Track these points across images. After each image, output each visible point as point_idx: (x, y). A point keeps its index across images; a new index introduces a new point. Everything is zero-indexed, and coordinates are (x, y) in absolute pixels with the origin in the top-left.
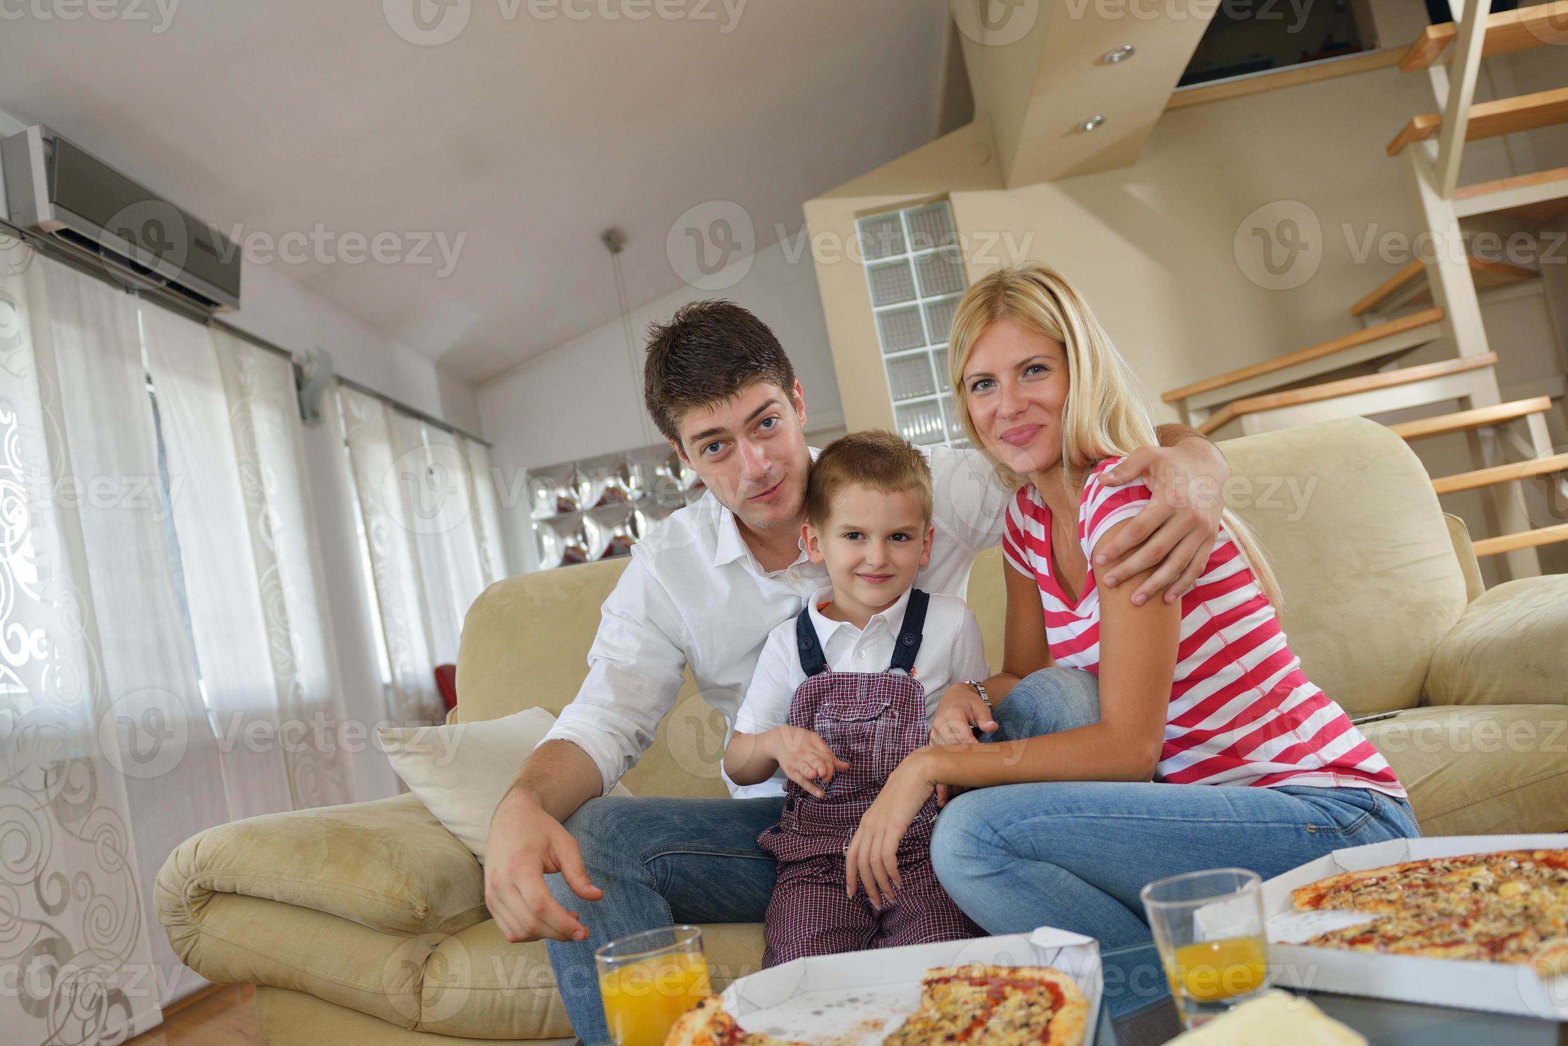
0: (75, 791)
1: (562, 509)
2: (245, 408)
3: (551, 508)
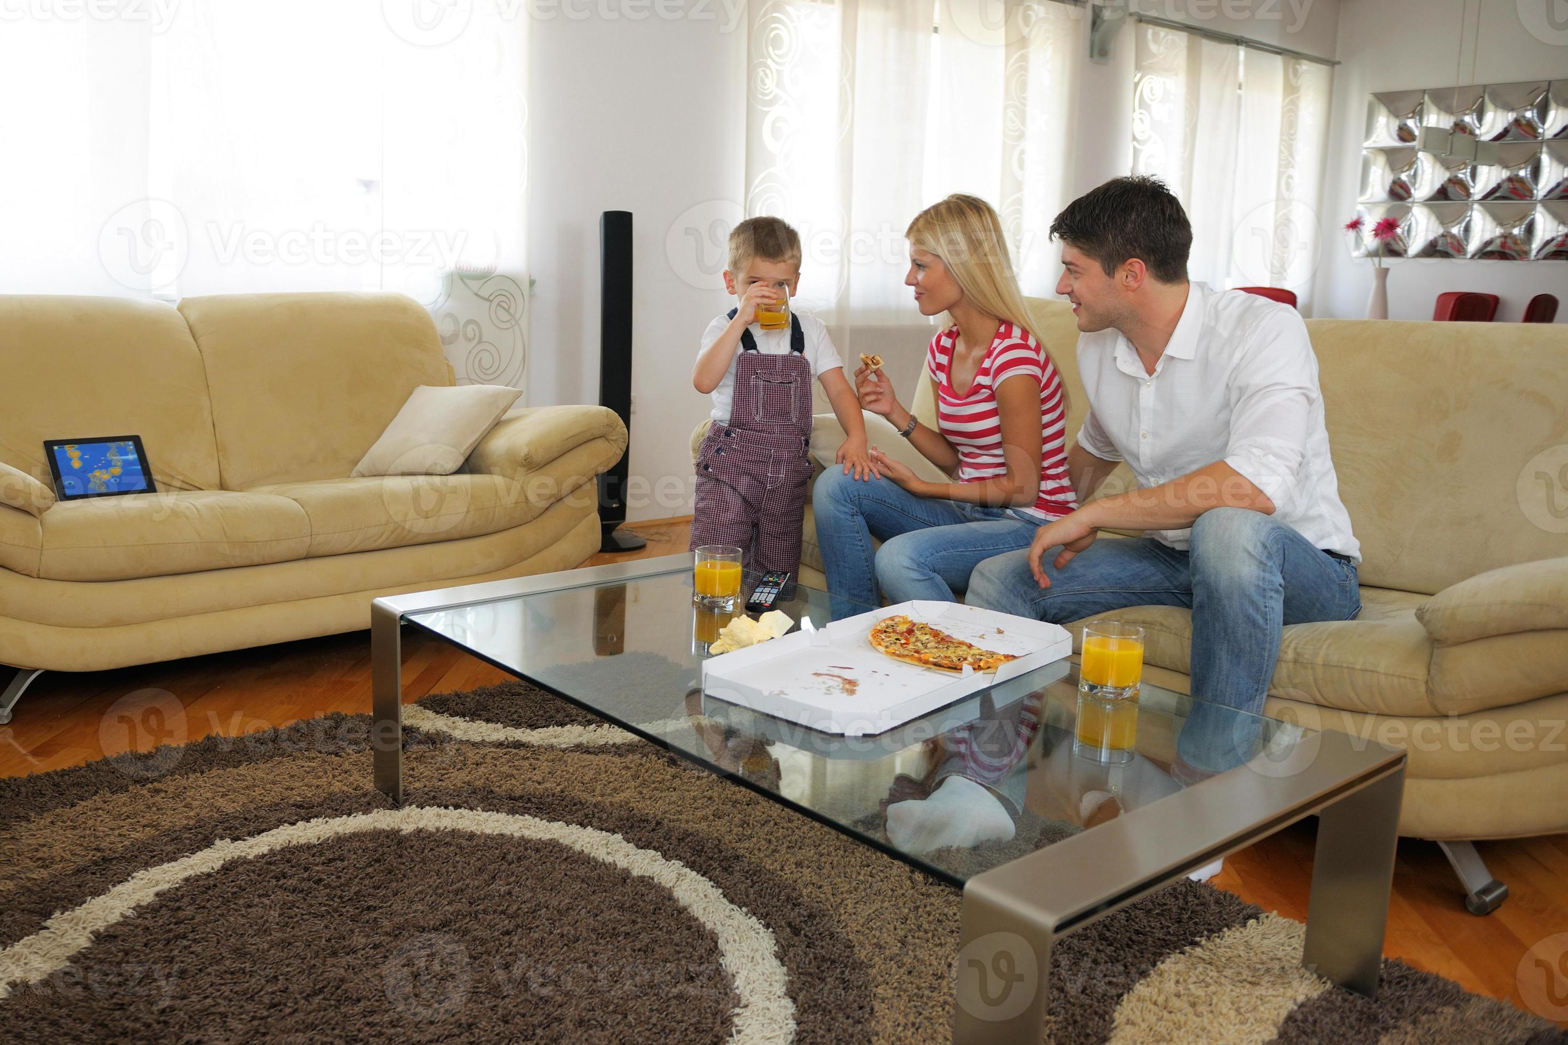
1: (1402, 139)
2: (1024, 58)
3: (1391, 137)
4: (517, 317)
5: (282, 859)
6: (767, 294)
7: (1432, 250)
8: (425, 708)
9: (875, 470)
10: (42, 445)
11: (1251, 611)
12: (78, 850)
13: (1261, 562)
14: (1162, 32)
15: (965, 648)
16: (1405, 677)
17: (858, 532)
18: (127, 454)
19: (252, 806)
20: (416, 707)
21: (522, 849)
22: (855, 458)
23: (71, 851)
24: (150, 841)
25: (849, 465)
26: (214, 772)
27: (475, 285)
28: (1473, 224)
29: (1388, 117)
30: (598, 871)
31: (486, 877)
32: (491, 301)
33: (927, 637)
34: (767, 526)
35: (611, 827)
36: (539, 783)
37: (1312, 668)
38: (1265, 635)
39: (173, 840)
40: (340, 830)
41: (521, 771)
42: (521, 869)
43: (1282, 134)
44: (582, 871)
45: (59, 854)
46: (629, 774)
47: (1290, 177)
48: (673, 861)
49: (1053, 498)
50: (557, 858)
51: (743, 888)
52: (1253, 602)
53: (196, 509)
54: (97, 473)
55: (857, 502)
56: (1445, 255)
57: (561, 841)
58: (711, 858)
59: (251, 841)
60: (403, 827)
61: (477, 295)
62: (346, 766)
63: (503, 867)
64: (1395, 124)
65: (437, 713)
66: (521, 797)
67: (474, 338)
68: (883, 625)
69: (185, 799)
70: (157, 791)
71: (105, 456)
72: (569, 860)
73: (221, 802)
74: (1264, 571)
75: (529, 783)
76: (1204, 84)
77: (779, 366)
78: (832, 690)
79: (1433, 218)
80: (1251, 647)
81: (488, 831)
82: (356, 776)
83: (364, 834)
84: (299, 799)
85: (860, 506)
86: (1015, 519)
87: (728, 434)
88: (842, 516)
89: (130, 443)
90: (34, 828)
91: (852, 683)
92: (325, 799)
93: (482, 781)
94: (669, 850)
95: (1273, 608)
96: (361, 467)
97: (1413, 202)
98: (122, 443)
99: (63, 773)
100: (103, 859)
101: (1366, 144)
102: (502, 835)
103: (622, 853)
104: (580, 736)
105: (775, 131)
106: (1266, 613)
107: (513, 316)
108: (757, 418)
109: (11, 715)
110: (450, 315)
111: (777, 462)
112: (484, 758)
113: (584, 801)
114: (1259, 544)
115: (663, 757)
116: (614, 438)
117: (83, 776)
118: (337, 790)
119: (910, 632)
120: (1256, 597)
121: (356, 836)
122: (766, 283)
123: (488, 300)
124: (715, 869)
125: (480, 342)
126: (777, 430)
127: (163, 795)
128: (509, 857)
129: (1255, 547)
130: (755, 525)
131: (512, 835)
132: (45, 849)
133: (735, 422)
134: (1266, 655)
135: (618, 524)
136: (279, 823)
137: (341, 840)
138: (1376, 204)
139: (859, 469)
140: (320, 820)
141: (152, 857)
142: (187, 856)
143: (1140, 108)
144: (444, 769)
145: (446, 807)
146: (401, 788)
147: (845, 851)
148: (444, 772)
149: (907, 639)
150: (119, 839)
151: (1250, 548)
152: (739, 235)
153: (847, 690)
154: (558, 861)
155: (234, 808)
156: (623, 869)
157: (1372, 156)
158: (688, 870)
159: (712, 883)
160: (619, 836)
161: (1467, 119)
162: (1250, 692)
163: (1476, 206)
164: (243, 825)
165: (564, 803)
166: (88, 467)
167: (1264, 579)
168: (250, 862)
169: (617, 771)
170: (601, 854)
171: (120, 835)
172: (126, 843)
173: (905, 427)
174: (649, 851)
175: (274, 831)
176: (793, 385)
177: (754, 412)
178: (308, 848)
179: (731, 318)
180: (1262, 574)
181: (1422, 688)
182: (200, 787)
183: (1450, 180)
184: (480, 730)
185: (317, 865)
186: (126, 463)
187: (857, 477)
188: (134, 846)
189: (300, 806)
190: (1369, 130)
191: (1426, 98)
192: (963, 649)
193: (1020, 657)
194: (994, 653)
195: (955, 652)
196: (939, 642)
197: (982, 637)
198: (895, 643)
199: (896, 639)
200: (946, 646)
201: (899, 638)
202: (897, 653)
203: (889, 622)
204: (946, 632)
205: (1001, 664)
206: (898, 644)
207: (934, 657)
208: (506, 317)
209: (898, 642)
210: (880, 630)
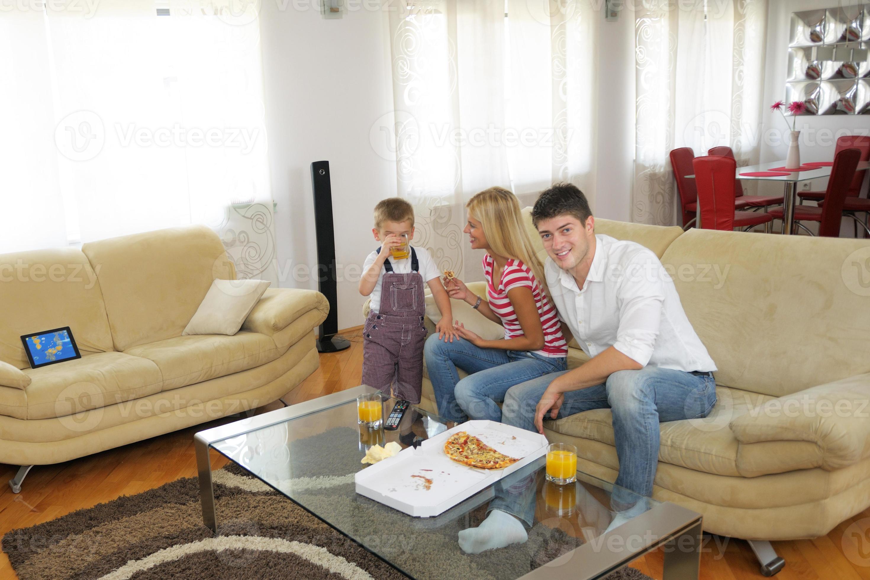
0: (442, 218)
1: (813, 40)
2: (563, 27)
3: (806, 39)
4: (268, 226)
5: (160, 570)
6: (395, 241)
7: (834, 110)
8: (229, 471)
9: (457, 335)
10: (20, 338)
11: (638, 426)
12: (63, 570)
13: (640, 401)
15: (492, 453)
17: (449, 370)
18: (64, 339)
19: (144, 539)
20: (224, 471)
21: (276, 559)
22: (445, 330)
23: (60, 571)
24: (97, 563)
25: (442, 334)
26: (125, 519)
27: (243, 212)
28: (859, 92)
29: (804, 27)
30: (314, 571)
31: (259, 576)
32: (252, 219)
33: (474, 446)
34: (403, 364)
35: (321, 544)
36: (286, 518)
38: (647, 437)
39: (107, 562)
40: (188, 552)
41: (277, 511)
42: (276, 571)
43: (734, 45)
44: (306, 571)
45: (54, 573)
46: (332, 508)
47: (741, 71)
48: (351, 563)
49: (552, 345)
50: (294, 564)
51: (384, 578)
52: (638, 421)
53: (103, 374)
54: (50, 351)
55: (447, 354)
56: (843, 113)
57: (296, 553)
58: (371, 560)
59: (145, 560)
60: (218, 548)
61: (244, 216)
62: (189, 512)
63: (267, 571)
64: (808, 31)
65: (235, 474)
66: (277, 527)
67: (244, 241)
68: (453, 438)
69: (111, 536)
70: (98, 532)
71: (53, 340)
72: (300, 564)
73: (129, 537)
74: (643, 405)
75: (281, 518)
76: (680, 22)
77: (405, 279)
78: (419, 486)
79: (834, 89)
80: (640, 443)
81: (260, 549)
82: (195, 517)
83: (200, 554)
84: (167, 533)
85: (449, 355)
86: (532, 358)
87: (379, 318)
88: (440, 362)
89: (65, 331)
90: (41, 558)
91: (429, 481)
92: (180, 532)
93: (257, 518)
94: (349, 556)
95: (650, 423)
96: (187, 329)
97: (821, 81)
98: (61, 332)
99: (50, 524)
100: (75, 574)
101: (790, 45)
102: (267, 551)
103: (326, 559)
104: (308, 484)
105: (410, 96)
106: (646, 426)
107: (265, 226)
108: (394, 309)
109: (21, 488)
110: (231, 231)
111: (407, 331)
112: (258, 502)
113: (308, 528)
114: (638, 391)
115: (350, 496)
116: (321, 308)
117: (61, 526)
118: (185, 527)
119: (466, 442)
120: (639, 419)
121: (196, 555)
122: (394, 235)
123: (250, 218)
124: (372, 566)
125: (248, 242)
126: (405, 314)
127: (100, 534)
128: (271, 564)
129: (636, 393)
130: (397, 364)
131: (272, 551)
132: (47, 570)
133: (383, 311)
134: (649, 446)
135: (333, 336)
136: (158, 548)
137: (188, 557)
138: (799, 82)
139: (447, 336)
140: (178, 546)
141: (99, 571)
142: (115, 570)
143: (639, 45)
144: (239, 511)
145: (239, 535)
146: (216, 524)
147: (438, 551)
148: (239, 513)
149: (463, 448)
150: (81, 562)
152: (379, 209)
153: (426, 487)
154: (294, 565)
155: (135, 540)
156: (326, 569)
157: (794, 53)
158: (358, 568)
159: (370, 575)
160: (325, 549)
161: (854, 25)
162: (643, 465)
163: (860, 81)
164: (140, 551)
165: (298, 530)
166: (45, 347)
167: (643, 409)
168: (146, 572)
169: (326, 507)
170: (315, 561)
171: (82, 560)
172: (85, 564)
173: (474, 303)
174: (340, 557)
175: (156, 554)
176: (413, 290)
177: (392, 305)
178: (173, 563)
179: (378, 253)
180: (641, 406)
182: (118, 528)
183: (843, 65)
184: (257, 484)
185: (177, 573)
186: (64, 344)
187: (446, 341)
188: (89, 565)
189: (167, 538)
190: (792, 37)
191: (827, 14)
192: (491, 454)
193: (518, 460)
194: (506, 456)
195: (486, 457)
196: (479, 450)
197: (503, 443)
198: (457, 451)
199: (458, 449)
200: (482, 453)
201: (459, 447)
202: (457, 458)
203: (456, 436)
204: (484, 441)
205: (507, 465)
206: (458, 452)
207: (475, 461)
208: (262, 226)
209: (458, 451)
210: (450, 442)
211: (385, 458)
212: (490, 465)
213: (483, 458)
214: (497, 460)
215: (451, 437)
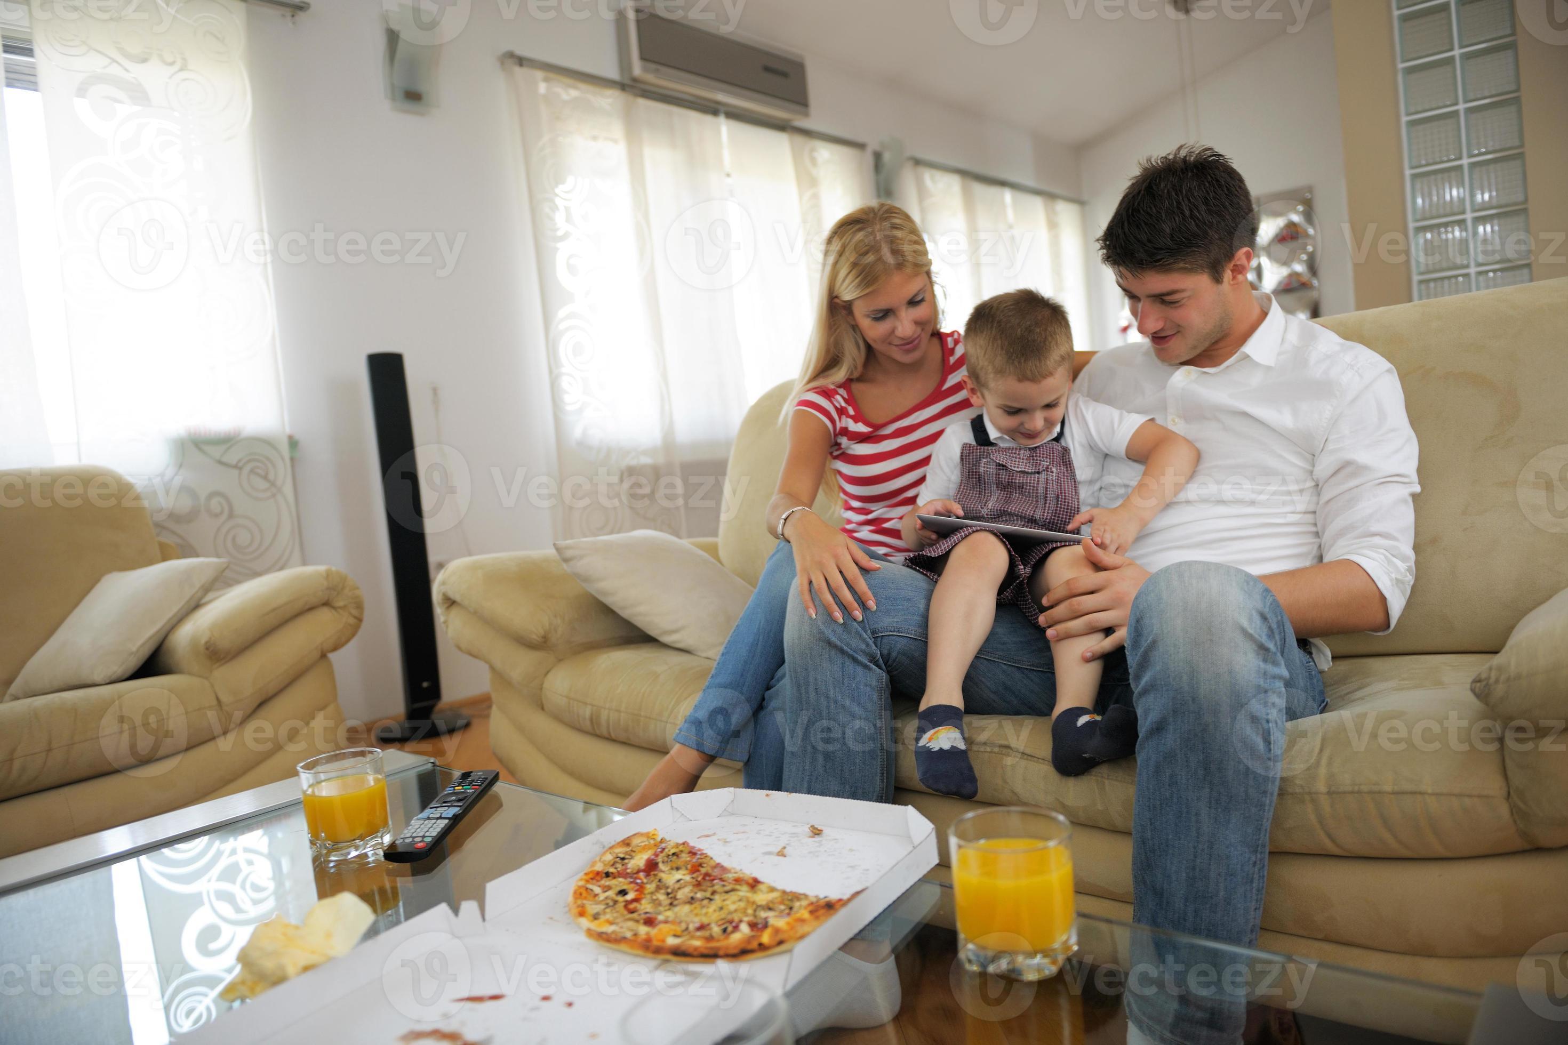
4: (278, 484)
13: (1258, 647)
14: (938, 175)
15: (744, 891)
16: (1469, 796)
27: (216, 452)
32: (240, 469)
33: (678, 875)
37: (1313, 801)
61: (220, 462)
67: (222, 513)
68: (609, 857)
74: (1263, 660)
96: (14, 688)
105: (571, 269)
107: (273, 484)
110: (188, 490)
119: (651, 866)
123: (235, 467)
125: (231, 516)
129: (1250, 620)
149: (640, 888)
151: (1245, 623)
180: (1262, 665)
181: (1504, 810)
192: (741, 894)
193: (842, 903)
194: (796, 897)
195: (721, 908)
196: (698, 885)
197: (781, 854)
198: (616, 902)
199: (623, 892)
200: (708, 894)
201: (625, 887)
202: (610, 929)
203: (620, 851)
204: (717, 852)
205: (805, 928)
206: (621, 906)
207: (679, 929)
208: (262, 484)
209: (620, 899)
210: (598, 873)
211: (306, 969)
212: (736, 938)
213: (711, 914)
214: (763, 914)
215: (604, 853)
